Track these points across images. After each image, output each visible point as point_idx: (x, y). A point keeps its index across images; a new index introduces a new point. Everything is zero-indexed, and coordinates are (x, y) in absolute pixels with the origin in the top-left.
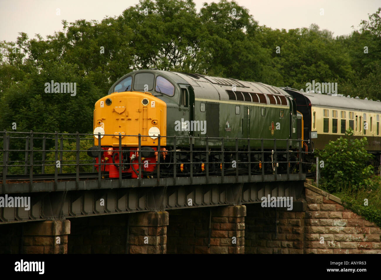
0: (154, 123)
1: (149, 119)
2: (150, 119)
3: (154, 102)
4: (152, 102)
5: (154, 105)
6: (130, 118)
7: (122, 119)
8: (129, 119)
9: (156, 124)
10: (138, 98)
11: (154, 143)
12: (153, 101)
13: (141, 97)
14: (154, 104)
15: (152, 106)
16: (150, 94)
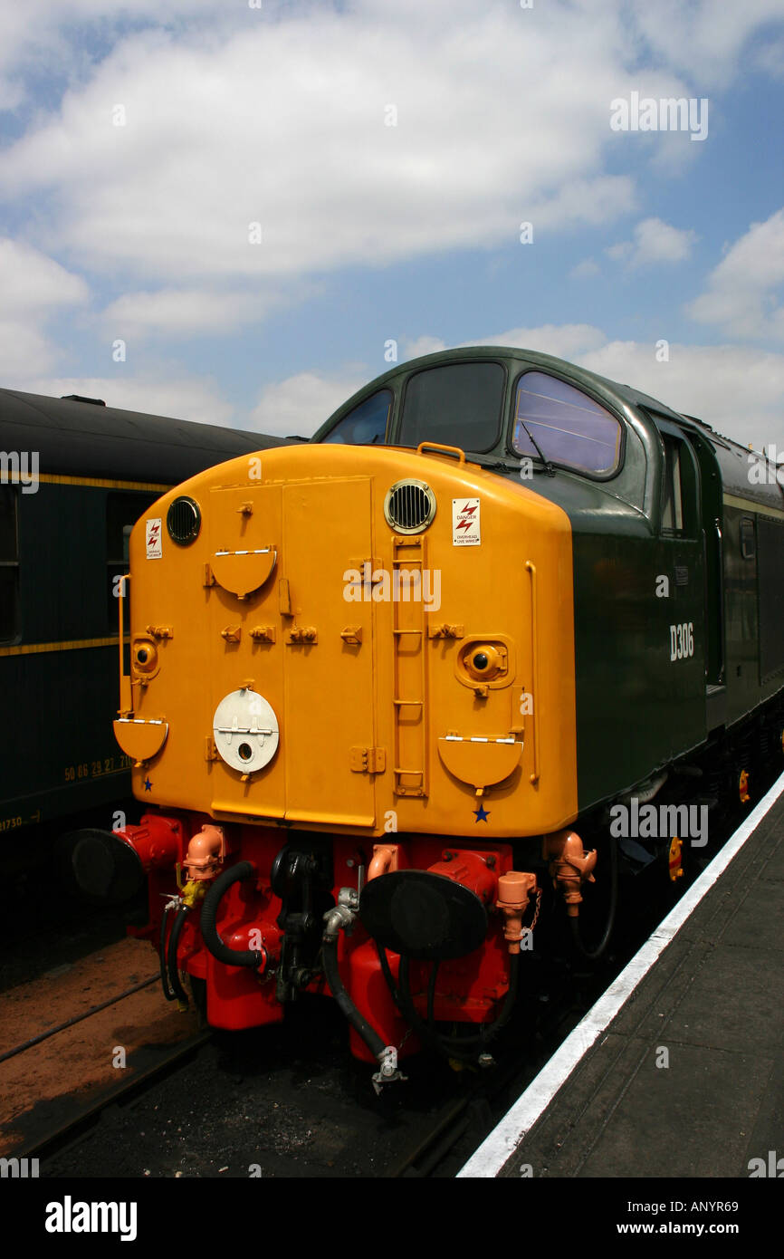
0: (481, 662)
1: (437, 637)
2: (449, 637)
3: (473, 503)
4: (458, 506)
5: (475, 530)
6: (309, 629)
7: (262, 641)
8: (304, 642)
9: (498, 672)
10: (356, 478)
11: (481, 814)
12: (467, 494)
13: (378, 472)
14: (475, 521)
15: (457, 533)
16: (456, 458)
